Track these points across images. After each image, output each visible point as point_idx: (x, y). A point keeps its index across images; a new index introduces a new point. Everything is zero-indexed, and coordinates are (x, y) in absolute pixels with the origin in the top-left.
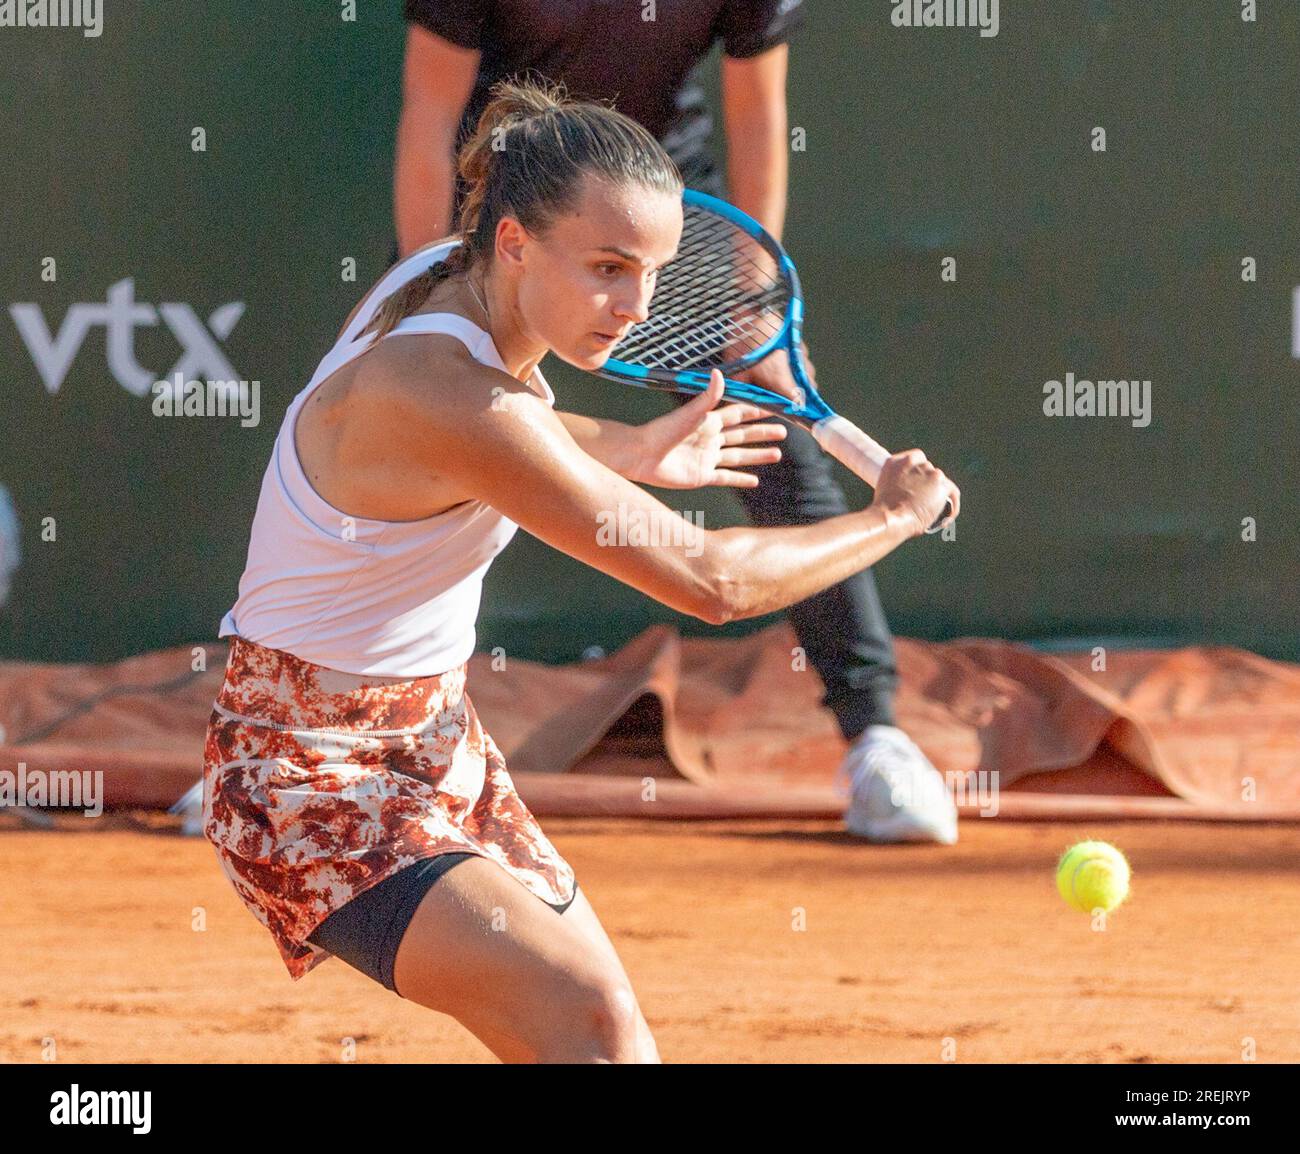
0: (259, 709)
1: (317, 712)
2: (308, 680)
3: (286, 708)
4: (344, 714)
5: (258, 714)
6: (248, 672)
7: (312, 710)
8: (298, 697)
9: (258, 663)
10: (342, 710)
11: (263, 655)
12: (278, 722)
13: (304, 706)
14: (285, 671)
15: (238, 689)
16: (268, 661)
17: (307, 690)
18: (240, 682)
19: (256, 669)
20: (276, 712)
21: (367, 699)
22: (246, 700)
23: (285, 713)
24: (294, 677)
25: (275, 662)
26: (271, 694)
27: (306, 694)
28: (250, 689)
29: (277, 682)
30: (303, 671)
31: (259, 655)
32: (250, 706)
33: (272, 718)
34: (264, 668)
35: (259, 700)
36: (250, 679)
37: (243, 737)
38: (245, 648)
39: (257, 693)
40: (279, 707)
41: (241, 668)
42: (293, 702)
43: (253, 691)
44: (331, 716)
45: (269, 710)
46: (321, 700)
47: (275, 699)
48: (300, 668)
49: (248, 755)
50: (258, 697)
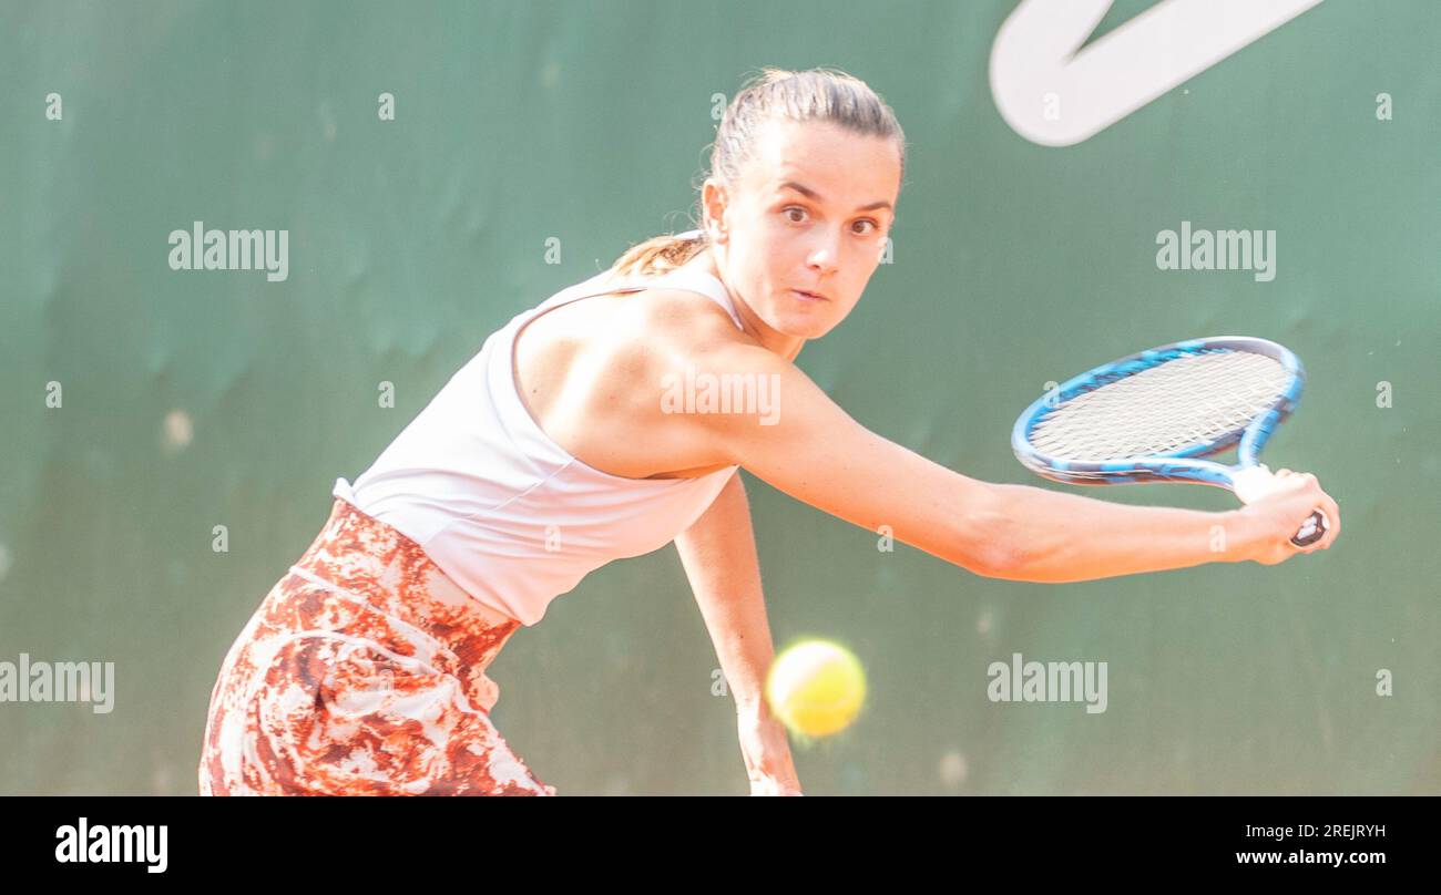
0: (358, 586)
1: (413, 609)
2: (418, 574)
3: (386, 594)
4: (434, 623)
5: (354, 590)
6: (357, 546)
7: (409, 606)
8: (402, 588)
9: (373, 540)
10: (434, 619)
11: (382, 534)
12: (373, 605)
13: (404, 598)
14: (399, 557)
15: (339, 561)
16: (385, 541)
17: (414, 584)
18: (344, 554)
19: (368, 546)
20: (374, 594)
21: (459, 620)
22: (345, 574)
23: (383, 599)
24: (405, 567)
25: (392, 544)
26: (375, 576)
27: (411, 588)
28: (353, 564)
29: (386, 564)
30: (417, 564)
31: (377, 533)
32: (349, 581)
33: (369, 599)
34: (378, 547)
35: (361, 578)
36: (358, 554)
37: (334, 608)
38: (362, 522)
39: (360, 570)
40: (379, 592)
41: (349, 541)
42: (395, 592)
43: (356, 567)
44: (422, 620)
45: (367, 591)
46: (422, 600)
47: (379, 582)
48: (415, 559)
49: (334, 627)
50: (360, 574)
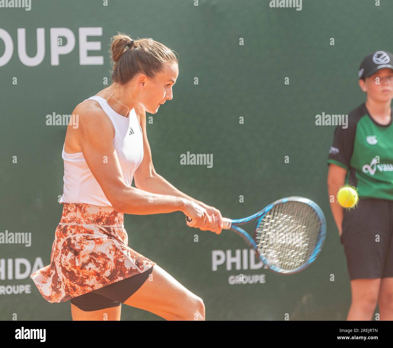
0: (73, 221)
1: (88, 219)
2: (84, 211)
3: (80, 219)
4: (96, 220)
7: (87, 219)
8: (82, 216)
9: (71, 208)
10: (95, 219)
11: (72, 206)
12: (78, 223)
13: (84, 218)
14: (78, 209)
15: (67, 217)
16: (73, 207)
17: (85, 213)
18: (67, 215)
19: (70, 210)
20: (77, 221)
21: (101, 216)
22: (69, 219)
23: (80, 221)
24: (80, 210)
25: (75, 207)
26: (75, 216)
27: (84, 215)
28: (69, 216)
29: (76, 212)
30: (83, 208)
31: (71, 206)
32: (70, 221)
33: (76, 222)
34: (73, 209)
35: (72, 219)
36: (69, 213)
37: (69, 229)
38: (67, 205)
40: (78, 220)
41: (67, 211)
42: (81, 217)
43: (71, 216)
44: (92, 221)
46: (89, 216)
47: (77, 217)
48: (82, 207)
49: (72, 234)
50: (72, 218)
